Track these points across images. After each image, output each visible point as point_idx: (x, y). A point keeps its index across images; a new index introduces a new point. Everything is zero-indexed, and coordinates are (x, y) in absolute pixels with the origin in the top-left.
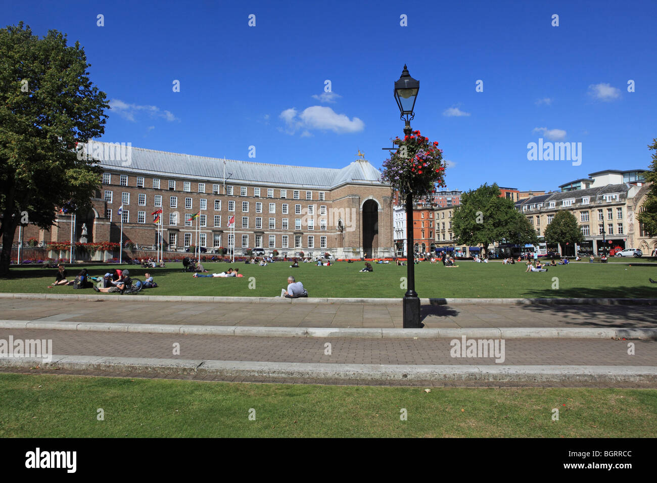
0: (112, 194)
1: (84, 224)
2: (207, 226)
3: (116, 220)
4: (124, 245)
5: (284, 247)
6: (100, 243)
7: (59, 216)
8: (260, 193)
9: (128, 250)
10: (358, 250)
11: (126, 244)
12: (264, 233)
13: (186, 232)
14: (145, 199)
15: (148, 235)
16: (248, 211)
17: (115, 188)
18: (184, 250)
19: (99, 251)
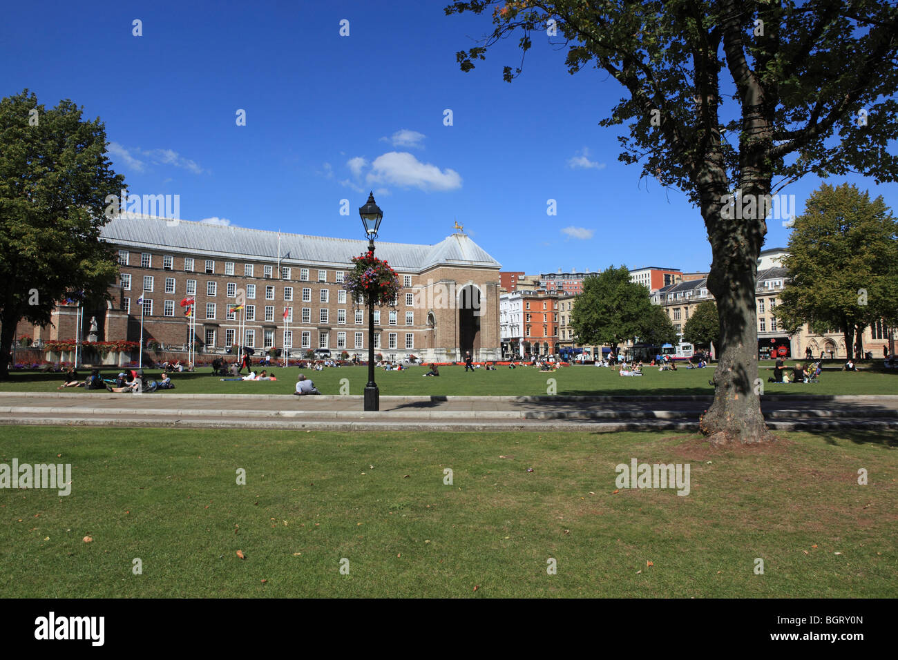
0: (130, 279)
1: (93, 318)
2: (256, 320)
3: (136, 312)
4: (145, 345)
5: (357, 347)
6: (115, 342)
7: (61, 307)
8: (326, 276)
9: (151, 351)
10: (453, 352)
11: (148, 343)
12: (330, 329)
13: (228, 327)
14: (174, 285)
15: (177, 332)
16: (310, 301)
17: (135, 271)
18: (224, 352)
19: (113, 352)
